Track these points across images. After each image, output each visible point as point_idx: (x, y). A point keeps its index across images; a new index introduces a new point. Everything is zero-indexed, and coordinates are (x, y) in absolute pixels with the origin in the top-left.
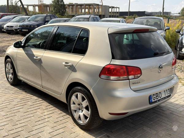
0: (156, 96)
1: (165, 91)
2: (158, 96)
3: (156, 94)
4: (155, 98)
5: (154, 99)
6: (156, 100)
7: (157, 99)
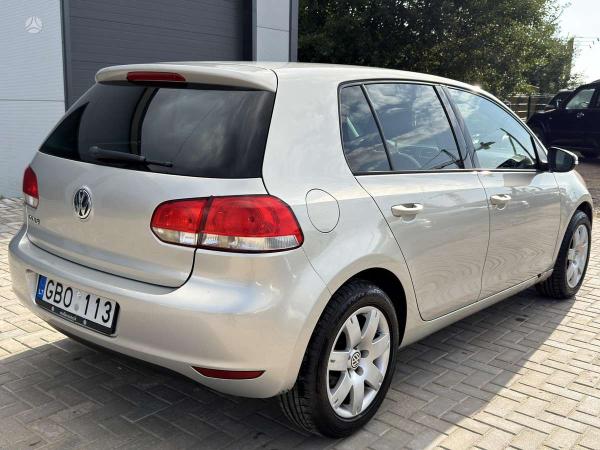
0: (57, 293)
1: (88, 298)
2: (60, 294)
3: (59, 284)
4: (51, 292)
5: (49, 295)
6: (51, 301)
7: (55, 301)
